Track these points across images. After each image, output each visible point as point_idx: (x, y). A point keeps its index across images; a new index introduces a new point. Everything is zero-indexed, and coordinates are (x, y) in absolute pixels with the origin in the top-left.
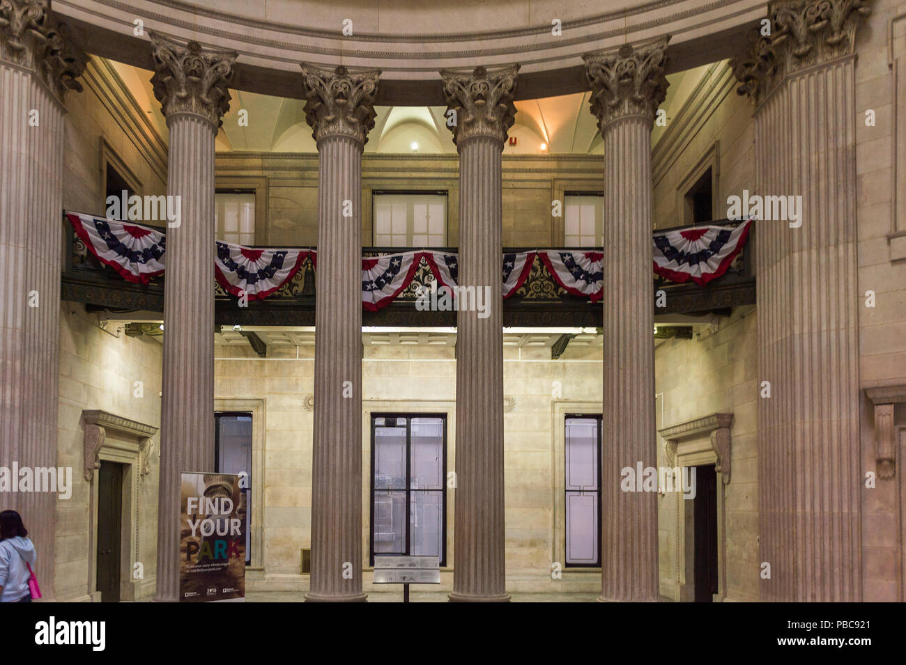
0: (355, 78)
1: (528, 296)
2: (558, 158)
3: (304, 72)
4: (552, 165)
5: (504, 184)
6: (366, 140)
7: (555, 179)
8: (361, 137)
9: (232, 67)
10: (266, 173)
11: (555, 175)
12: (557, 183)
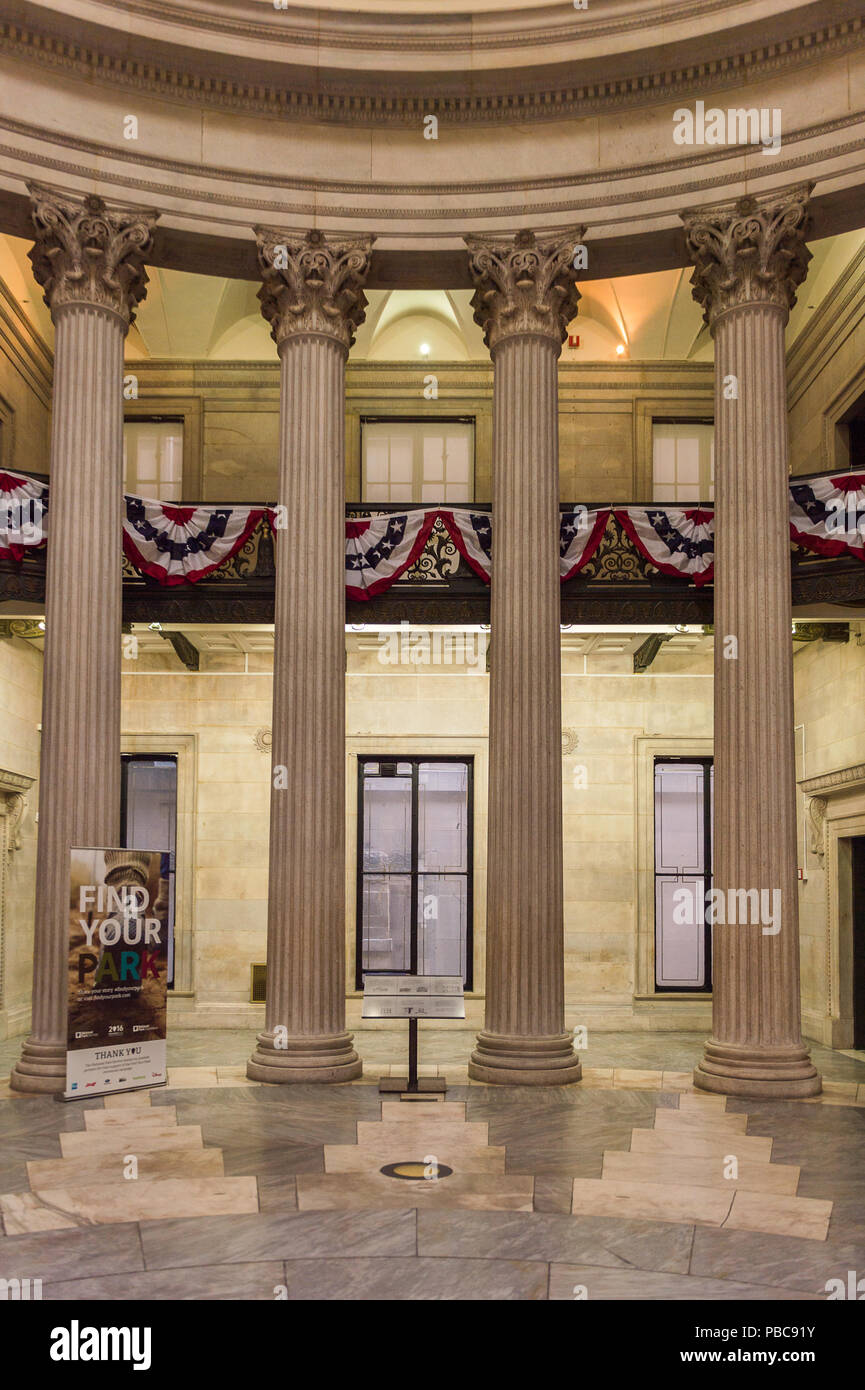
0: (336, 247)
1: (598, 578)
2: (643, 367)
3: (259, 239)
4: (634, 377)
5: (562, 407)
6: (353, 341)
7: (637, 399)
8: (345, 337)
9: (151, 233)
10: (199, 391)
11: (638, 393)
12: (642, 405)
